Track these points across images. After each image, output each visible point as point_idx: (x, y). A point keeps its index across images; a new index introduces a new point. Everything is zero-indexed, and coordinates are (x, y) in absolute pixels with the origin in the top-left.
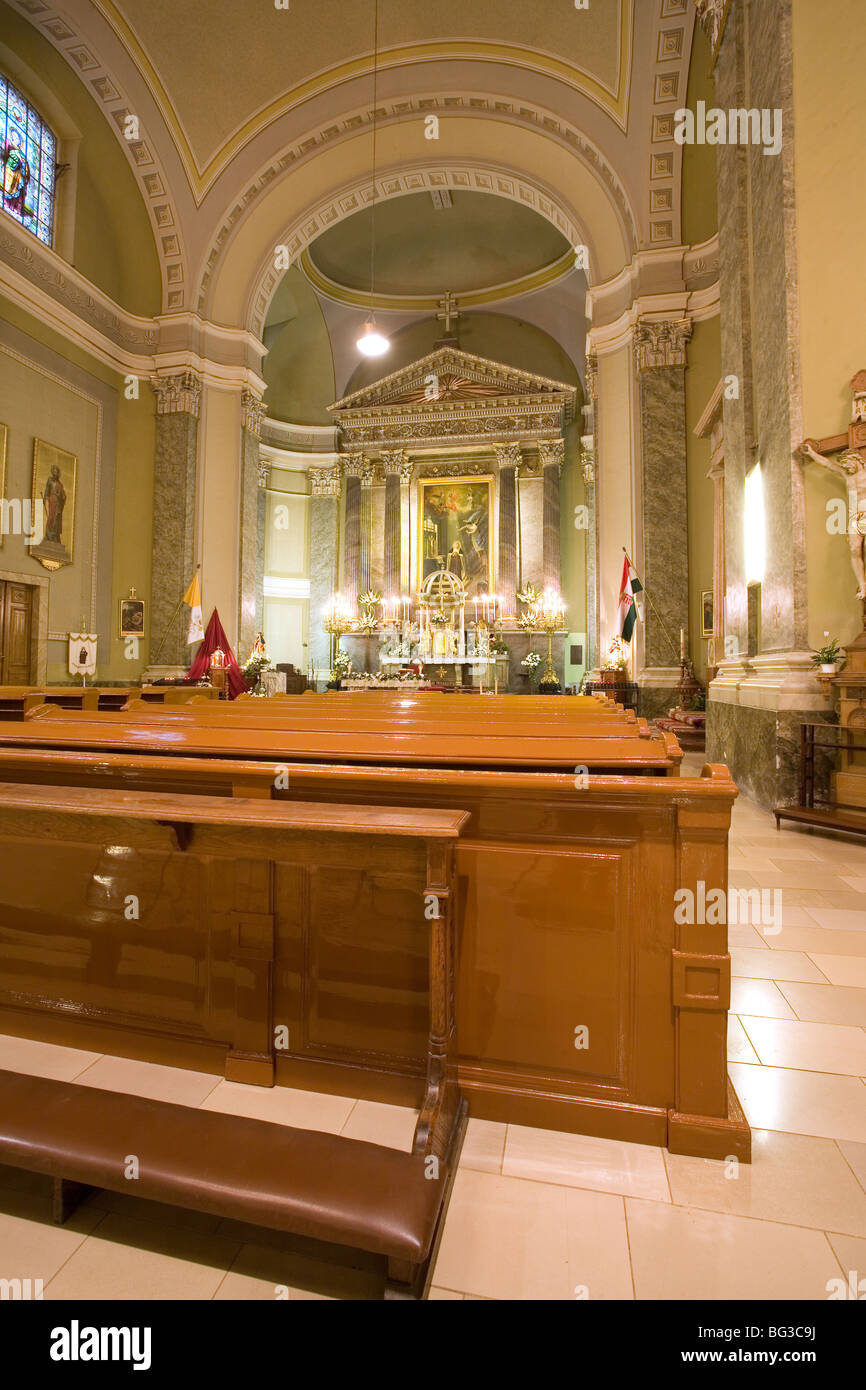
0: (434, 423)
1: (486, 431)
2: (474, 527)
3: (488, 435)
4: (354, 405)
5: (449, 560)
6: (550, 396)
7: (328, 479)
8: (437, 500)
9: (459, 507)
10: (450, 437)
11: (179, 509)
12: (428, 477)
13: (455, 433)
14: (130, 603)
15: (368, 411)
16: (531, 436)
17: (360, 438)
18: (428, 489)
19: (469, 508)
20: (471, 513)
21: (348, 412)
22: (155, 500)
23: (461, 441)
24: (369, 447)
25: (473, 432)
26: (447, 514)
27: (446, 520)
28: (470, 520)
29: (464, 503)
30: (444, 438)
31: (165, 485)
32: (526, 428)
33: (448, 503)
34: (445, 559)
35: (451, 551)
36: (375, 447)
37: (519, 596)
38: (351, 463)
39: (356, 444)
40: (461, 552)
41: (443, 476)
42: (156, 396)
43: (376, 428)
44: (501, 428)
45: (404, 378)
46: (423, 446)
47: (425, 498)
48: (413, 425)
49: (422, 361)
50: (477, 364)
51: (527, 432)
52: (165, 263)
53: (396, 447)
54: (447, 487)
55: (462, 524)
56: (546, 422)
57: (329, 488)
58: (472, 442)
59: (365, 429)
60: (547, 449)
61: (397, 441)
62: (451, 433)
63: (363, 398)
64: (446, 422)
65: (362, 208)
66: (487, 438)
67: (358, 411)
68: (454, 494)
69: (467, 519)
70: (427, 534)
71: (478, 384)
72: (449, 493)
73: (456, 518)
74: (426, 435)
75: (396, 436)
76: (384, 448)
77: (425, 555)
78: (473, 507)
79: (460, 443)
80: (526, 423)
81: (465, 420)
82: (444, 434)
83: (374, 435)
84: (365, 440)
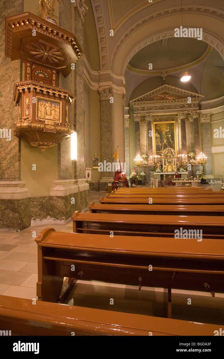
0: (161, 106)
1: (177, 108)
2: (170, 135)
3: (178, 109)
4: (138, 100)
5: (163, 145)
6: (196, 98)
7: (126, 122)
8: (159, 128)
9: (165, 130)
10: (166, 110)
11: (110, 129)
12: (156, 121)
13: (168, 109)
14: (95, 158)
15: (143, 102)
16: (190, 110)
17: (139, 110)
18: (156, 125)
19: (168, 130)
20: (169, 132)
21: (137, 103)
22: (101, 126)
23: (170, 111)
24: (142, 113)
25: (173, 109)
26: (162, 132)
27: (162, 134)
28: (169, 133)
29: (167, 129)
30: (165, 110)
31: (105, 121)
32: (188, 107)
33: (162, 129)
34: (162, 144)
35: (164, 142)
36: (144, 113)
37: (188, 155)
38: (137, 117)
39: (138, 112)
40: (166, 143)
41: (160, 121)
42: (100, 95)
43: (144, 107)
44: (181, 107)
45: (153, 93)
46: (158, 112)
47: (155, 127)
48: (155, 107)
49: (158, 88)
50: (175, 89)
51: (189, 109)
52: (101, 55)
53: (150, 113)
54: (162, 124)
55: (166, 135)
56: (194, 106)
57: (127, 125)
58: (173, 111)
59: (141, 108)
60: (195, 113)
61: (151, 111)
62: (167, 109)
63: (141, 99)
64: (165, 106)
65: (154, 42)
66: (177, 110)
67: (140, 102)
68: (164, 126)
69: (168, 133)
70: (156, 138)
71: (174, 95)
72: (162, 126)
73: (164, 133)
74: (159, 109)
75: (150, 109)
76: (147, 113)
77: (156, 143)
78: (169, 130)
79: (169, 112)
80: (188, 106)
81: (171, 105)
82: (165, 109)
83: (143, 109)
84: (140, 111)
